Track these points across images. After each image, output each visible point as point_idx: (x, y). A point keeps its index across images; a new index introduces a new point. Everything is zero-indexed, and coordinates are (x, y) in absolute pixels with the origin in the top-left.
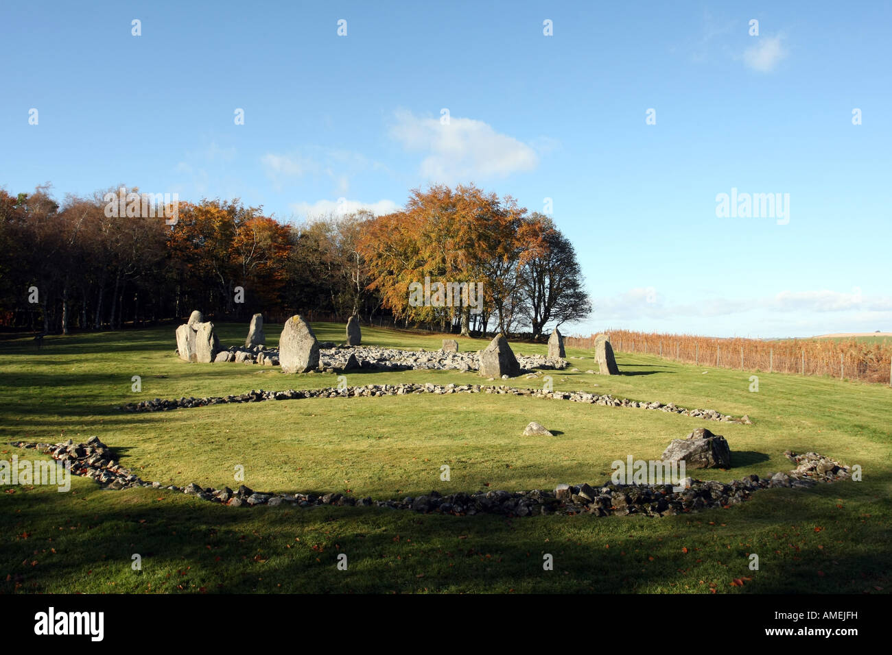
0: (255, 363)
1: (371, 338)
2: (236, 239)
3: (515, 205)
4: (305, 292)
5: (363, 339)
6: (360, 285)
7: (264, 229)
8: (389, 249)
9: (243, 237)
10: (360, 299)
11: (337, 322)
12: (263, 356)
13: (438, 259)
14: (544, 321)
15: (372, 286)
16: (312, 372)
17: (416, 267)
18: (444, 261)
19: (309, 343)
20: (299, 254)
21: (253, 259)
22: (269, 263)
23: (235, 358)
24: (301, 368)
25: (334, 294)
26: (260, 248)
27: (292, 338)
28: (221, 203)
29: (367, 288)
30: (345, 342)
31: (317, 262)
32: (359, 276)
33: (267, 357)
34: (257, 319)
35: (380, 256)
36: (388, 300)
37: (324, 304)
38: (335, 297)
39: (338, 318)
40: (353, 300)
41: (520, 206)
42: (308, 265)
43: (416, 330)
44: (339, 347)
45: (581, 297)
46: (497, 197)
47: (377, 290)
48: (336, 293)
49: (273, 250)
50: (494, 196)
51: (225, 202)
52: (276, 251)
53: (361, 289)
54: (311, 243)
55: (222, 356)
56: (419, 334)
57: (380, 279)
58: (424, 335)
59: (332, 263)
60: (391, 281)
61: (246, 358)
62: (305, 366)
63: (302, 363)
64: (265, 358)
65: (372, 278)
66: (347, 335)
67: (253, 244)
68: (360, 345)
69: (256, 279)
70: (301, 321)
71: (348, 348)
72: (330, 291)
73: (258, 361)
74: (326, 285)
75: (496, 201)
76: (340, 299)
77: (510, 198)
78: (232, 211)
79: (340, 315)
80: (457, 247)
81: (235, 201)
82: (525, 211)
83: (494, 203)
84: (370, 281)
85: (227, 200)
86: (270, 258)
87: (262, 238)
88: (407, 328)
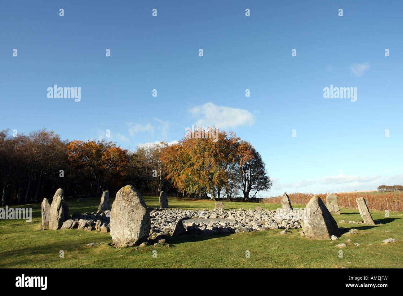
0: (94, 229)
1: (172, 203)
2: (103, 157)
3: (235, 136)
4: (135, 182)
5: (169, 204)
6: (162, 177)
7: (115, 152)
8: (176, 158)
9: (106, 156)
10: (162, 184)
11: (150, 195)
12: (100, 223)
13: (201, 163)
14: (249, 191)
15: (168, 177)
16: (143, 245)
17: (189, 167)
18: (203, 163)
19: (141, 213)
20: (133, 163)
21: (110, 166)
22: (118, 168)
23: (78, 225)
24: (132, 241)
25: (149, 182)
26: (114, 161)
27: (122, 209)
28: (97, 142)
29: (165, 178)
30: (158, 206)
31: (141, 167)
32: (161, 173)
33: (103, 225)
34: (105, 194)
35: (171, 162)
36: (176, 184)
37: (144, 187)
38: (149, 184)
39: (151, 194)
40: (158, 185)
41: (237, 136)
42: (136, 169)
43: (188, 198)
44: (156, 210)
45: (266, 179)
46: (226, 133)
47: (170, 179)
48: (150, 181)
49: (120, 162)
50: (225, 132)
51: (99, 141)
52: (121, 162)
53: (162, 180)
54: (138, 158)
55: (68, 223)
56: (191, 200)
57: (172, 174)
58: (193, 200)
59: (147, 167)
60: (177, 174)
61: (86, 225)
62: (136, 238)
63: (133, 235)
64: (101, 225)
65: (168, 173)
66: (160, 202)
67: (110, 159)
68: (167, 208)
69: (111, 176)
70: (132, 191)
71: (161, 210)
72: (147, 180)
73: (96, 227)
74: (145, 178)
75: (226, 135)
76: (151, 184)
77: (232, 133)
78: (101, 145)
79: (152, 192)
80: (210, 156)
81: (103, 141)
82: (239, 139)
83: (224, 136)
84: (166, 175)
85: (100, 140)
86: (118, 166)
87: (115, 156)
88: (184, 197)
